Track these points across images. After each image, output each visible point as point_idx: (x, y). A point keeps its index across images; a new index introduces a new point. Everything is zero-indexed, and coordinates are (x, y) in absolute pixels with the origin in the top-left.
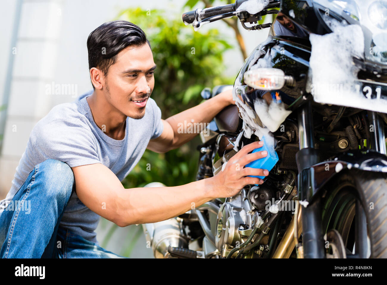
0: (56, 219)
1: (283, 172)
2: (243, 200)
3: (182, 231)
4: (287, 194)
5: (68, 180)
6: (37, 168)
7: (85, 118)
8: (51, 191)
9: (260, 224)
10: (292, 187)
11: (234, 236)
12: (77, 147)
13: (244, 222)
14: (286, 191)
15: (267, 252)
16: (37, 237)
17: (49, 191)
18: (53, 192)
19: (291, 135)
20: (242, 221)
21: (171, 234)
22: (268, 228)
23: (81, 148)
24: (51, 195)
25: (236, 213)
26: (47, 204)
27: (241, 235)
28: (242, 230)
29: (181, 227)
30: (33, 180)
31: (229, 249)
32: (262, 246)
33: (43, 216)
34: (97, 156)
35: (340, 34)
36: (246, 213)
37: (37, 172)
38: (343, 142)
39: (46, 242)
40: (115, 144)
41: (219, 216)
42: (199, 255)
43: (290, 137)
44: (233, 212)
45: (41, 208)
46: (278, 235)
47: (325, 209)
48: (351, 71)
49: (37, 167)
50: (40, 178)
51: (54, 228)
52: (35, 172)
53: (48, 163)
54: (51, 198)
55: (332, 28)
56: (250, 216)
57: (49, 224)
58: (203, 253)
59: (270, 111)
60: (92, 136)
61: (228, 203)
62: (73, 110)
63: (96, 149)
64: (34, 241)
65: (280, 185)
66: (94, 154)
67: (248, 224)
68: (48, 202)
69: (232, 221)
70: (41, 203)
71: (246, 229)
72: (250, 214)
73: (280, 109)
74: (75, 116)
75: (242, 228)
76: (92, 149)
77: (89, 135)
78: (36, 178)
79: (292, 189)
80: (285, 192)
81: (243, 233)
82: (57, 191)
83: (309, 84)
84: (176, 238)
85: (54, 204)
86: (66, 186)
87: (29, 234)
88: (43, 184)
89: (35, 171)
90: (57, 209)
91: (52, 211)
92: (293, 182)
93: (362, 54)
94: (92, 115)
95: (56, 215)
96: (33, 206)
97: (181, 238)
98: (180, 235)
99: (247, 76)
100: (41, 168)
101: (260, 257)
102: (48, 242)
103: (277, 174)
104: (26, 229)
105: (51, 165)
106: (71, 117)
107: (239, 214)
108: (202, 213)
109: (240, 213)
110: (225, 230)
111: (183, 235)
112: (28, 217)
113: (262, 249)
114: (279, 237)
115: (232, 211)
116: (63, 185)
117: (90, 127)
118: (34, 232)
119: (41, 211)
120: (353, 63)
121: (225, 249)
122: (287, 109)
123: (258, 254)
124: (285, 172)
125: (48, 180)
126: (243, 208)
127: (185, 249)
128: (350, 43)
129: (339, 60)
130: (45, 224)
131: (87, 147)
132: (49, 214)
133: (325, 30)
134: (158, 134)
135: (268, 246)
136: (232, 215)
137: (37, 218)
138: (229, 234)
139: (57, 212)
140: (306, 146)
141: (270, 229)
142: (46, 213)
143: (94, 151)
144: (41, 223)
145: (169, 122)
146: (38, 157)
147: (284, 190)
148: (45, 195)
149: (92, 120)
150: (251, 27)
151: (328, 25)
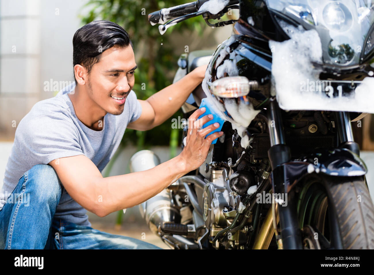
0: (50, 222)
1: (258, 161)
2: (225, 180)
3: (172, 201)
4: (265, 179)
5: (56, 184)
6: (26, 176)
7: (67, 112)
8: (42, 197)
9: (242, 209)
10: (269, 173)
11: (220, 218)
12: (61, 140)
13: (227, 203)
14: (264, 177)
15: (252, 232)
16: (34, 242)
17: (40, 198)
18: (44, 198)
19: (263, 127)
20: (226, 202)
21: (163, 206)
22: (250, 213)
23: (65, 141)
24: (43, 201)
25: (219, 194)
26: (40, 210)
27: (225, 216)
28: (227, 212)
29: (171, 196)
30: (24, 188)
31: (216, 229)
32: (247, 227)
33: (37, 221)
34: (80, 148)
35: (298, 41)
36: (229, 195)
37: (26, 179)
38: (312, 127)
39: (44, 244)
40: (96, 135)
41: (204, 195)
42: (190, 229)
43: (262, 128)
44: (217, 193)
45: (35, 214)
46: (260, 216)
47: (300, 199)
48: (312, 74)
49: (26, 174)
50: (30, 186)
51: (49, 230)
52: (25, 180)
53: (36, 170)
54: (43, 204)
55: (290, 34)
56: (233, 196)
57: (44, 228)
58: (193, 226)
59: (240, 111)
60: (75, 128)
61: (211, 183)
62: (55, 105)
63: (78, 141)
64: (32, 246)
65: (257, 171)
66: (77, 147)
67: (232, 205)
68: (41, 208)
69: (216, 202)
70: (34, 210)
71: (230, 211)
72: (232, 195)
73: (250, 109)
74: (57, 111)
75: (226, 209)
76: (75, 141)
77: (72, 128)
78: (27, 186)
79: (268, 175)
80: (262, 178)
81: (227, 214)
82: (48, 196)
83: (273, 89)
84: (168, 210)
85: (46, 208)
86: (56, 190)
87: (26, 240)
88: (34, 192)
89: (25, 178)
90: (49, 212)
91: (45, 215)
92: (269, 168)
93: (320, 58)
94: (74, 109)
95: (49, 218)
96: (27, 213)
97: (173, 209)
98: (171, 206)
99: (214, 87)
100: (30, 175)
101: (246, 235)
102: (45, 243)
103: (253, 163)
104: (23, 236)
105: (39, 172)
106: (54, 112)
107: (222, 195)
108: (189, 186)
109: (223, 193)
110: (211, 211)
111: (174, 205)
112: (24, 224)
113: (247, 229)
114: (261, 218)
115: (215, 192)
116: (52, 190)
117: (72, 120)
118: (31, 237)
119: (35, 217)
120: (313, 67)
121: (213, 229)
122: (255, 108)
123: (244, 233)
124: (260, 161)
125: (38, 187)
126: (225, 188)
127: (176, 225)
128: (308, 49)
129: (299, 66)
130: (41, 228)
131: (70, 140)
132: (43, 218)
133: (283, 37)
134: (137, 117)
135: (252, 227)
136: (216, 197)
137: (32, 224)
138: (214, 215)
139: (50, 215)
140: (277, 143)
141: (251, 213)
142: (40, 218)
143: (77, 143)
144: (37, 228)
145: (149, 102)
146: (25, 153)
147: (262, 176)
148: (37, 202)
149: (74, 113)
150: (215, 24)
151: (286, 31)
